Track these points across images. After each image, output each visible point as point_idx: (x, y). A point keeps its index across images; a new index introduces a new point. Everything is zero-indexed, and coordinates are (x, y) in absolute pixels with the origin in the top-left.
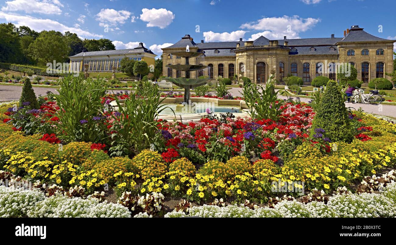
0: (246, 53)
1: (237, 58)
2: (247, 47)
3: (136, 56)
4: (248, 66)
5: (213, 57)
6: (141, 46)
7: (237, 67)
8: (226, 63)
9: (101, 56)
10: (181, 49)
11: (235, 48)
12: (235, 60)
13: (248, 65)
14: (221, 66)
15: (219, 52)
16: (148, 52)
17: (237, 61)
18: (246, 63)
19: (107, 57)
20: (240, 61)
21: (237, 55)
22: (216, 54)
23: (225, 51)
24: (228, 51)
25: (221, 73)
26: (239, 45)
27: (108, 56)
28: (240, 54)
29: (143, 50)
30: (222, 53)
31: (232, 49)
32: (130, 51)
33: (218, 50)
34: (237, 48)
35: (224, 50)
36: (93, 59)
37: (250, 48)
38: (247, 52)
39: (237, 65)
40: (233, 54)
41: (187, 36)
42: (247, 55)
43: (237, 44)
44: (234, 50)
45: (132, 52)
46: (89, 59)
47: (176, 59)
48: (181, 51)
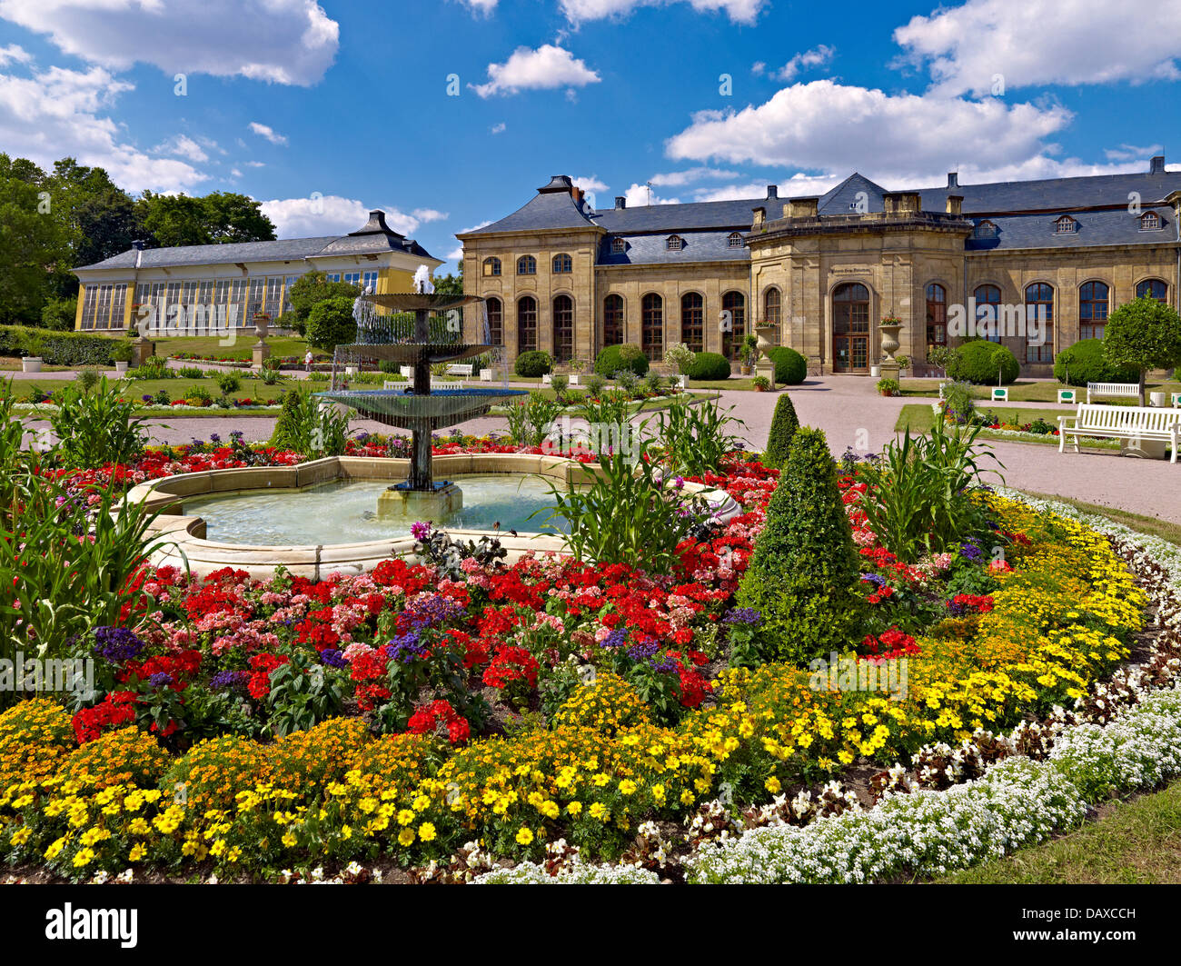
0: (788, 249)
1: (755, 269)
2: (794, 221)
3: (355, 266)
4: (800, 302)
5: (661, 266)
6: (377, 226)
7: (755, 308)
8: (711, 289)
9: (212, 265)
10: (538, 236)
11: (748, 228)
12: (749, 276)
13: (799, 295)
14: (692, 302)
15: (684, 244)
16: (404, 249)
17: (754, 280)
18: (789, 289)
19: (239, 271)
20: (765, 282)
21: (756, 255)
22: (675, 255)
23: (709, 240)
24: (719, 238)
25: (692, 333)
26: (764, 213)
27: (241, 265)
28: (767, 252)
29: (383, 242)
30: (699, 246)
31: (734, 230)
32: (330, 247)
33: (682, 236)
34: (756, 229)
35: (705, 235)
36: (176, 277)
37: (806, 226)
38: (793, 245)
39: (754, 299)
40: (738, 253)
41: (558, 183)
42: (794, 257)
43: (755, 210)
44: (745, 234)
45: (340, 248)
46: (160, 277)
47: (517, 278)
48: (535, 241)
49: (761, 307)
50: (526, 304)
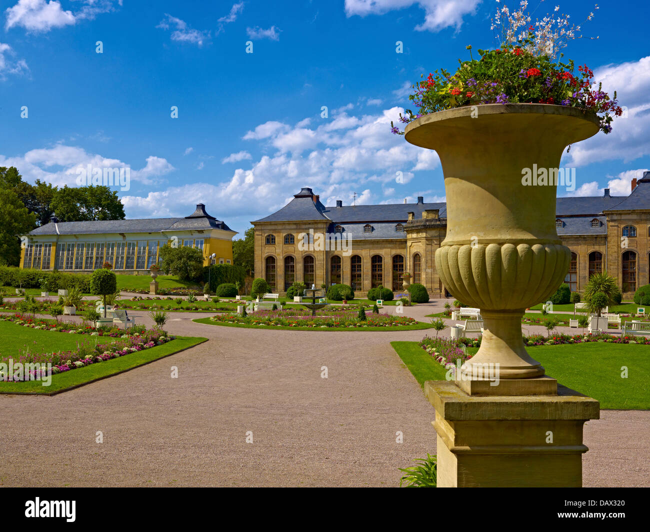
0: (424, 235)
1: (409, 244)
2: (427, 220)
3: (191, 236)
4: (430, 262)
5: (361, 241)
6: (201, 213)
7: (409, 263)
8: (387, 255)
9: (105, 234)
10: (295, 224)
11: (405, 221)
12: (405, 248)
13: (429, 258)
14: (377, 260)
15: (373, 229)
16: (217, 226)
17: (408, 249)
18: (424, 255)
19: (120, 238)
20: (414, 250)
21: (409, 236)
22: (368, 236)
23: (386, 227)
24: (391, 227)
25: (376, 276)
26: (413, 215)
27: (122, 234)
28: (415, 235)
29: (206, 223)
30: (382, 231)
31: (399, 222)
32: (175, 225)
33: (372, 225)
34: (409, 223)
35: (384, 225)
36: (82, 240)
37: (433, 223)
38: (426, 233)
39: (408, 259)
40: (401, 235)
41: (305, 192)
42: (427, 239)
43: (410, 213)
44: (404, 224)
45: (181, 226)
46: (72, 241)
47: (284, 246)
48: (294, 227)
49: (411, 263)
50: (289, 260)
